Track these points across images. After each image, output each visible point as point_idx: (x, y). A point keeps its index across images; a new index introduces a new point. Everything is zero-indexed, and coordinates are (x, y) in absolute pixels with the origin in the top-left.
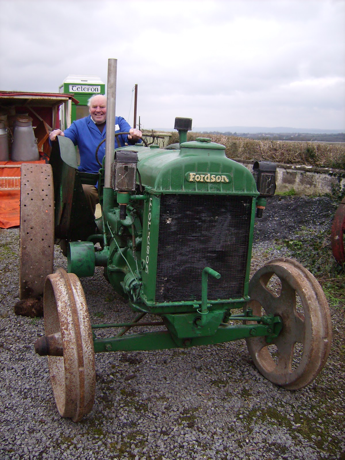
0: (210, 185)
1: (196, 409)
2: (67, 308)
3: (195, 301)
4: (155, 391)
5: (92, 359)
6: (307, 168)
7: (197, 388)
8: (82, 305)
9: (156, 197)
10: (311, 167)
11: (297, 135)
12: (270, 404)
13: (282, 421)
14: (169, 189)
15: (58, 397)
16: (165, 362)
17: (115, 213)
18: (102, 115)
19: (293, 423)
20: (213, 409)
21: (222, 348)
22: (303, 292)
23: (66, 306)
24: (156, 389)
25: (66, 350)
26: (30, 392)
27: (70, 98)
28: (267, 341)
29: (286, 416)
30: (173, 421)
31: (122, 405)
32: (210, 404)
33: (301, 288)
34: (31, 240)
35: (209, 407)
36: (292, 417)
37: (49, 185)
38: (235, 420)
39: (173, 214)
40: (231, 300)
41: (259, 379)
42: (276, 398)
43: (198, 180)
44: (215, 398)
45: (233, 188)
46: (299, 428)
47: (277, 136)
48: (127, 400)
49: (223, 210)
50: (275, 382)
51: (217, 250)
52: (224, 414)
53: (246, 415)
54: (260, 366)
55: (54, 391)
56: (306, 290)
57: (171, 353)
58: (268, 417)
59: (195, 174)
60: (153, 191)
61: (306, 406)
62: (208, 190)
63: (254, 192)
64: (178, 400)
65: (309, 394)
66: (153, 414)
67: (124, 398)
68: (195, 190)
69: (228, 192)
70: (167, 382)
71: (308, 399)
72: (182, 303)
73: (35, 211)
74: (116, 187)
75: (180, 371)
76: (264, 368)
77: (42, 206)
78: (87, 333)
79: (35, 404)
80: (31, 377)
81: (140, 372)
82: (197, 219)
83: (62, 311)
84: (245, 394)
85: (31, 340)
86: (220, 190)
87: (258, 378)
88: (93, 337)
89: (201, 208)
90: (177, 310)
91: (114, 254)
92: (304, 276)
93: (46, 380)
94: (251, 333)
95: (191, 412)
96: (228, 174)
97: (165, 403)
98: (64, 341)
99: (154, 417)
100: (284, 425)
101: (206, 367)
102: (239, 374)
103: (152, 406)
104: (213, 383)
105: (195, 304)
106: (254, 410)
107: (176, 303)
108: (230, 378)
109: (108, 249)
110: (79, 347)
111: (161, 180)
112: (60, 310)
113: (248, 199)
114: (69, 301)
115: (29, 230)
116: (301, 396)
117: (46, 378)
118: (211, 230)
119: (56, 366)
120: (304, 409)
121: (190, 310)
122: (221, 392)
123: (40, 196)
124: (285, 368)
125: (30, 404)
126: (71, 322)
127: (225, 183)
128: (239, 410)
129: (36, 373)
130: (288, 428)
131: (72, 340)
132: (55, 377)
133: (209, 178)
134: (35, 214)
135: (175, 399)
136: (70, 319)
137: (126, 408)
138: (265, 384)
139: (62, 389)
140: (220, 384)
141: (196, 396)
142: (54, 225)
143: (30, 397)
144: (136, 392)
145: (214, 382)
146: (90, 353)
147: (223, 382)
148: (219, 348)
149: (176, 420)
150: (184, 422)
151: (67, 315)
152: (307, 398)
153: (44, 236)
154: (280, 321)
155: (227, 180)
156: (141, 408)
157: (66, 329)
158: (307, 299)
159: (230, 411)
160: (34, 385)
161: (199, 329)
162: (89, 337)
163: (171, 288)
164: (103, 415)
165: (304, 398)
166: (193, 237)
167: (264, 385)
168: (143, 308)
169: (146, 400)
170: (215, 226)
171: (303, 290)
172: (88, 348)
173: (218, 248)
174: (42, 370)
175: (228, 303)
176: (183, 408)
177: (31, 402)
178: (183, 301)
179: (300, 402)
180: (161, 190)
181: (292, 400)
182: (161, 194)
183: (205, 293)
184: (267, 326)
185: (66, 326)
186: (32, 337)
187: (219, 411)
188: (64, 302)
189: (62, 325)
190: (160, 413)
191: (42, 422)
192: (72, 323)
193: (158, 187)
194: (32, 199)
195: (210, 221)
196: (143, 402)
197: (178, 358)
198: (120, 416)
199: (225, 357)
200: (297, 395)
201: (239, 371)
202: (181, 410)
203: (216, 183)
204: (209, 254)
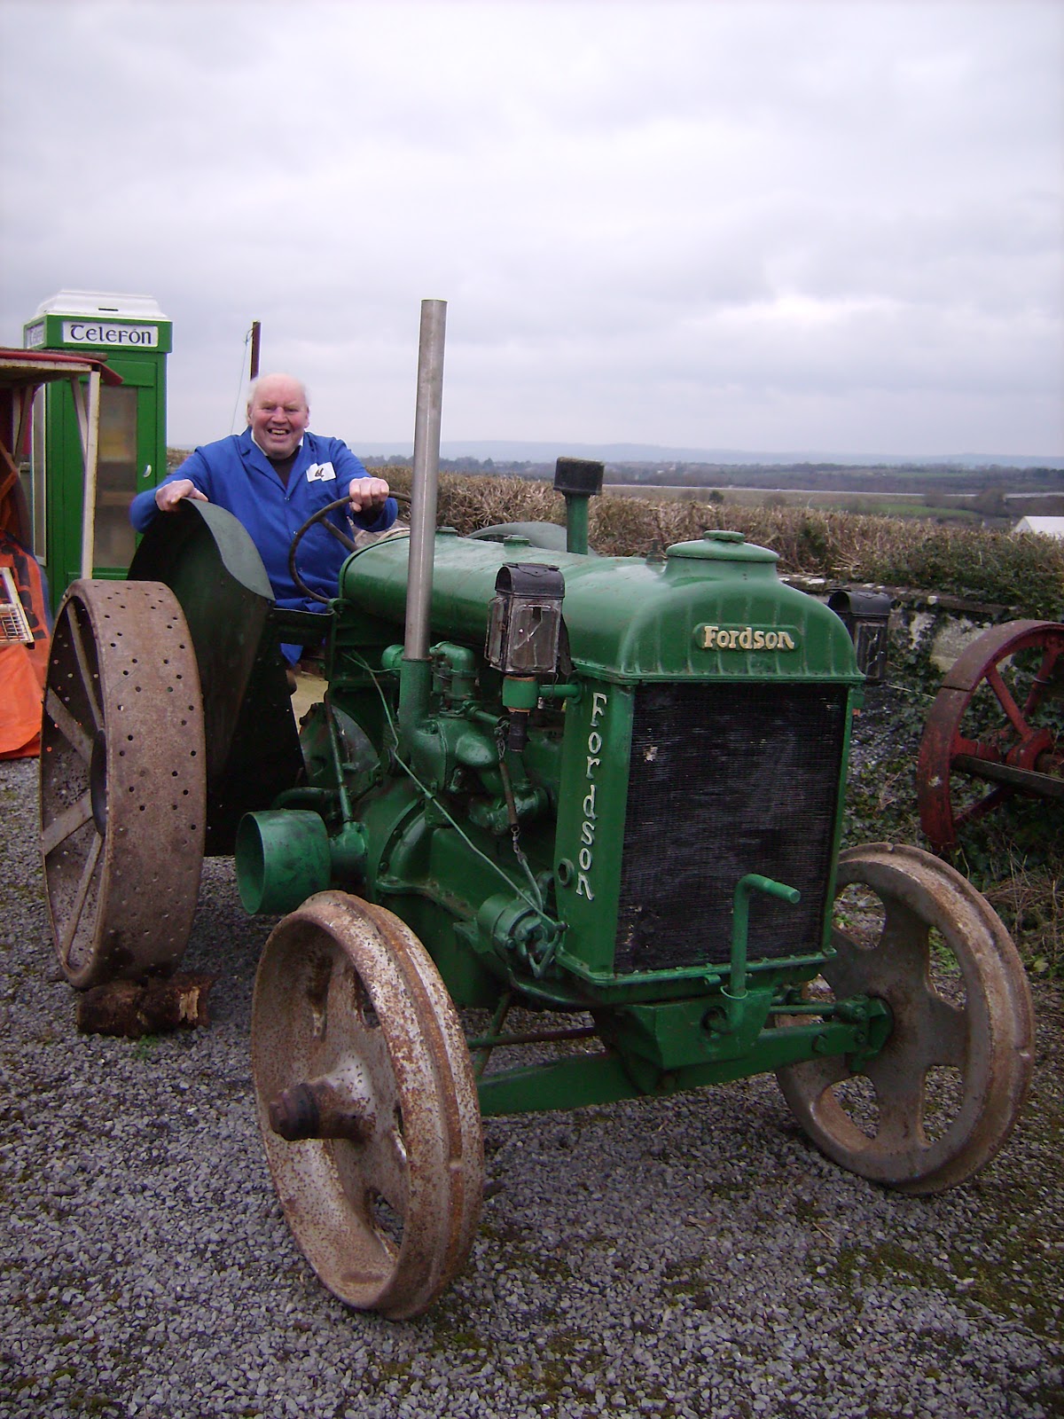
0: (750, 658)
1: (697, 1262)
2: (400, 1001)
3: (709, 965)
4: (573, 1222)
5: (477, 1135)
6: (810, 583)
7: (677, 1208)
8: (437, 990)
9: (622, 693)
10: (821, 581)
11: (673, 468)
12: (879, 1235)
13: (925, 1275)
14: (656, 670)
15: (319, 1259)
16: (563, 1144)
17: (435, 731)
18: (287, 432)
19: (955, 1277)
20: (740, 1256)
21: (700, 1098)
22: (959, 931)
23: (396, 995)
24: (571, 1215)
25: (414, 1117)
26: (227, 1251)
27: (95, 367)
28: (849, 1066)
29: (931, 1261)
30: (652, 1295)
31: (499, 1266)
32: (728, 1244)
33: (953, 919)
34: (142, 808)
35: (729, 1253)
36: (945, 1261)
37: (182, 647)
38: (808, 1280)
39: (662, 736)
40: (793, 960)
41: (830, 1171)
42: (889, 1217)
43: (723, 645)
44: (735, 1229)
45: (805, 663)
46: (972, 1289)
47: (614, 470)
48: (507, 1251)
49: (779, 722)
50: (874, 1176)
51: (761, 827)
52: (775, 1269)
53: (831, 1267)
54: (825, 1138)
55: (302, 1241)
56: (965, 924)
57: (568, 1117)
58: (888, 1268)
59: (716, 628)
60: (617, 675)
61: (969, 1232)
62: (747, 672)
63: (852, 675)
64: (641, 1240)
65: (965, 1201)
66: (589, 1282)
67: (496, 1248)
68: (717, 670)
69: (794, 675)
70: (595, 1196)
71: (970, 1214)
72: (679, 972)
73: (150, 722)
74: (508, 665)
75: (615, 1165)
76: (839, 1143)
77: (170, 709)
78: (462, 1066)
79: (257, 1283)
80: (210, 1210)
81: (511, 1173)
82: (716, 746)
83: (389, 1009)
84: (804, 1212)
85: (160, 1105)
86: (775, 671)
87: (826, 1170)
88: (477, 1073)
89: (727, 717)
90: (661, 993)
91: (394, 845)
92: (955, 889)
93: (257, 1215)
94: (817, 1049)
95: (687, 1270)
96: (791, 627)
97: (612, 1251)
98: (405, 1090)
99: (596, 1290)
100: (934, 1284)
101: (678, 1148)
102: (771, 1162)
103: (580, 1262)
104: (713, 1192)
105: (711, 973)
106: (847, 1253)
107: (665, 974)
108: (751, 1175)
109: (359, 830)
110: (449, 1105)
111: (637, 646)
112: (383, 1006)
113: (838, 691)
114: (400, 980)
115: (135, 780)
116: (949, 1208)
117: (256, 1208)
118: (750, 774)
119: (294, 1171)
120: (969, 1242)
121: (698, 990)
122: (743, 1212)
123: (161, 678)
124: (906, 1136)
125: (244, 1285)
126: (418, 1039)
127: (785, 651)
128: (809, 1256)
129: (219, 1196)
130: (947, 1289)
131: (427, 1087)
132: (295, 1202)
133: (749, 639)
134: (150, 732)
135: (633, 1239)
136: (414, 1030)
137: (513, 1271)
138: (851, 1183)
139: (323, 1236)
140: (732, 1193)
141: (683, 1227)
142: (204, 765)
143: (233, 1265)
144: (521, 1229)
145: (715, 1189)
146: (473, 1121)
147: (736, 1187)
148: (690, 1097)
149: (660, 1294)
150: (681, 1296)
151: (405, 1018)
152: (965, 1212)
153: (179, 798)
154: (885, 1012)
155: (791, 645)
156: (552, 1269)
157: (409, 1058)
158: (973, 950)
159: (786, 1260)
160: (229, 1231)
161: (714, 1042)
162: (467, 1076)
163: (651, 935)
164: (461, 1295)
165: (959, 1213)
166: (706, 794)
167: (846, 1187)
168: (554, 994)
169: (558, 1246)
170: (756, 765)
171: (960, 925)
172: (466, 1106)
173: (766, 821)
174: (233, 1187)
175: (787, 968)
176: (664, 1260)
177: (242, 1279)
178: (680, 968)
179: (953, 1225)
180: (638, 673)
181: (931, 1220)
182: (637, 682)
183: (740, 944)
184: (854, 1028)
185: (405, 1049)
186: (157, 1094)
187: (759, 1262)
188: (388, 983)
189: (394, 1046)
190: (608, 1278)
191: (300, 1328)
192: (421, 1041)
193: (629, 665)
194: (138, 689)
195: (749, 753)
196: (552, 1254)
197: (594, 1129)
198: (505, 1296)
199: (718, 1120)
200: (937, 1205)
201: (769, 1155)
202: (660, 1266)
203: (765, 651)
204: (742, 840)
